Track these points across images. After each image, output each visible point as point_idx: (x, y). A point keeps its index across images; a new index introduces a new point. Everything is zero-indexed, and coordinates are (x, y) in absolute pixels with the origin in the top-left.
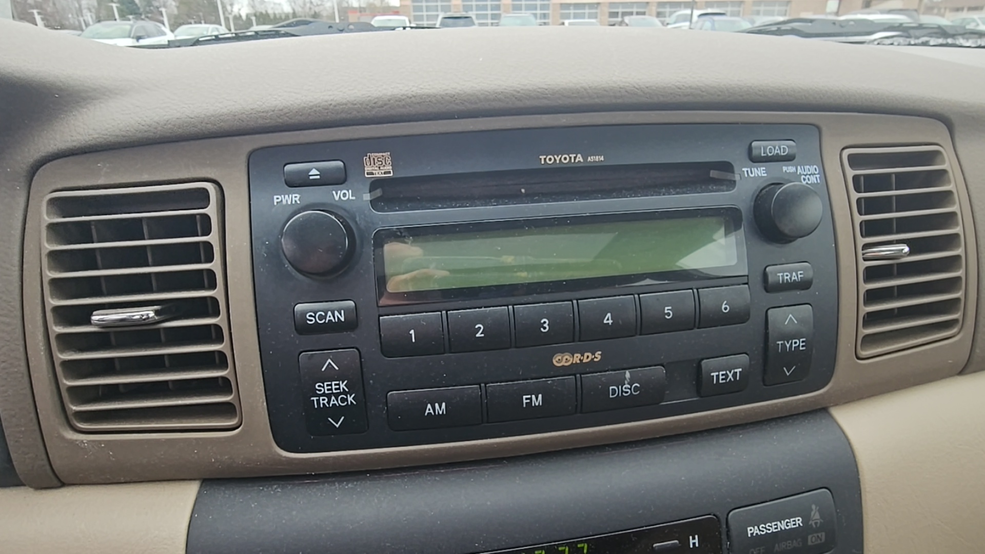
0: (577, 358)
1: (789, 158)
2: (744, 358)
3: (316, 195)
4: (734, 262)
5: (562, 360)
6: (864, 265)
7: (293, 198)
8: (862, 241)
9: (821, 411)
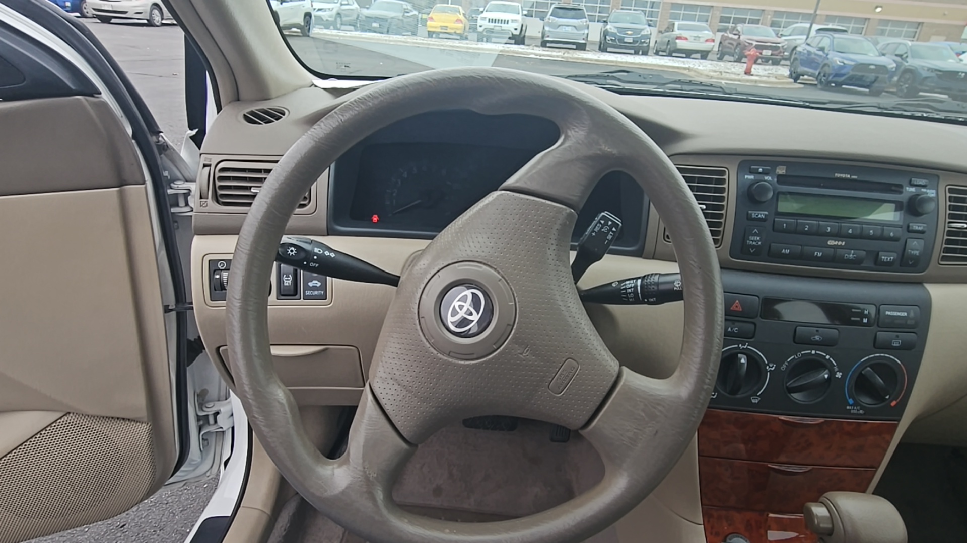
0: (836, 243)
1: (924, 186)
2: (895, 255)
3: (759, 177)
4: (897, 219)
5: (831, 243)
6: (947, 229)
7: (752, 177)
8: (948, 220)
9: (919, 283)
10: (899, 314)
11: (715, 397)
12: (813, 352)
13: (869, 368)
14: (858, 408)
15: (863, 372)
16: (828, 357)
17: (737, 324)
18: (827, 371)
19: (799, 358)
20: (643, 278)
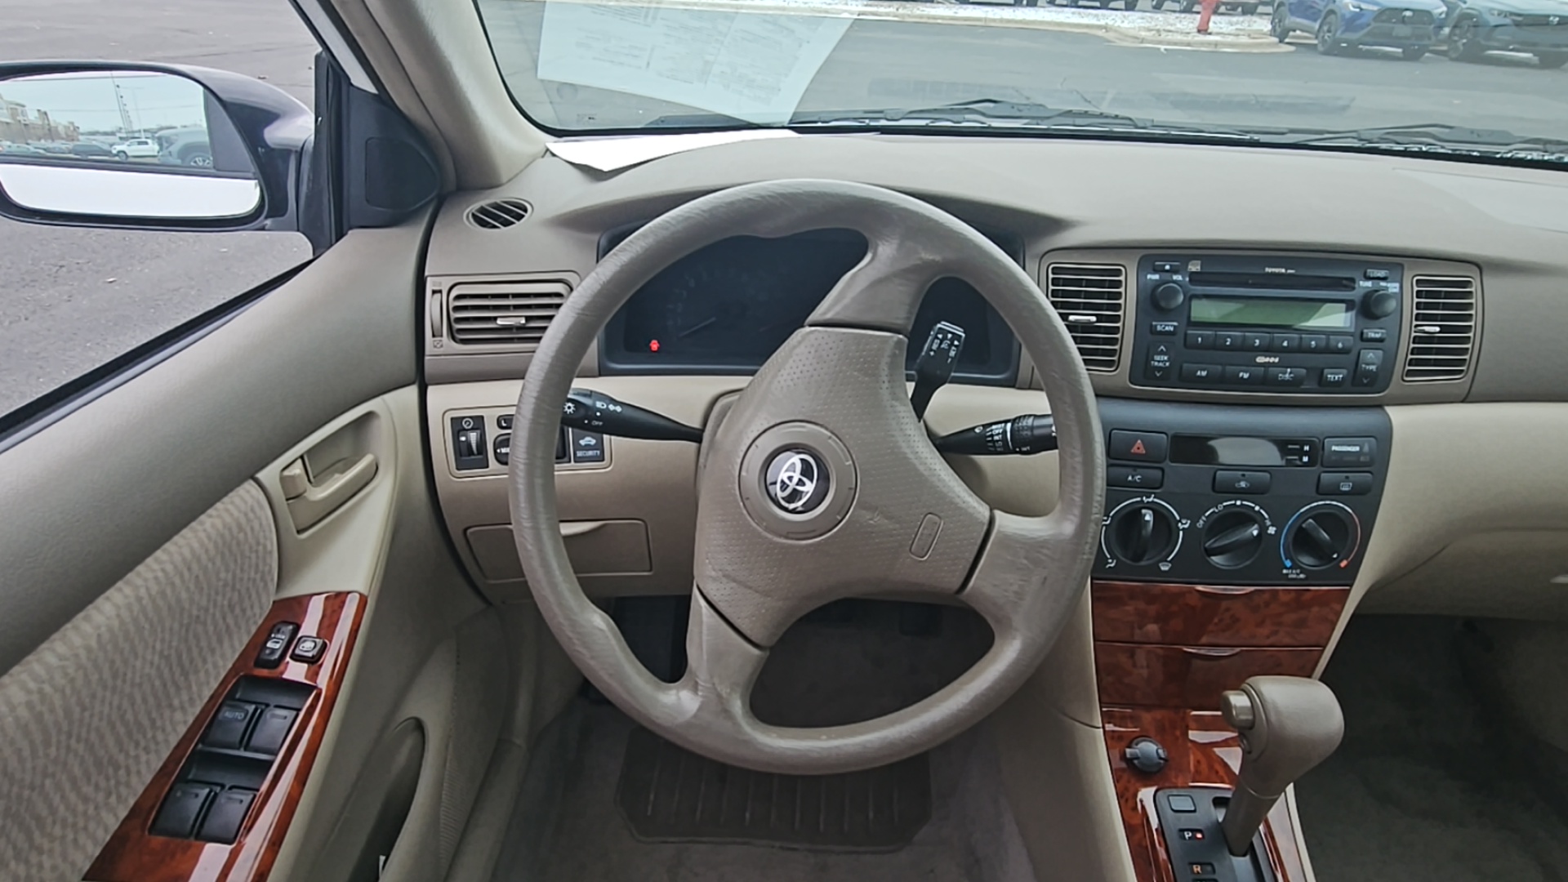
0: (1267, 360)
1: (1384, 279)
2: (1345, 371)
3: (1166, 276)
4: (1348, 325)
5: (1260, 360)
6: (1413, 334)
7: (1156, 277)
8: (1415, 323)
9: (1379, 406)
10: (1349, 449)
11: (1112, 566)
12: (1238, 503)
13: (1310, 520)
14: (1298, 571)
15: (1304, 526)
16: (1257, 508)
17: (1139, 470)
18: (1256, 526)
19: (1220, 511)
20: (1014, 421)
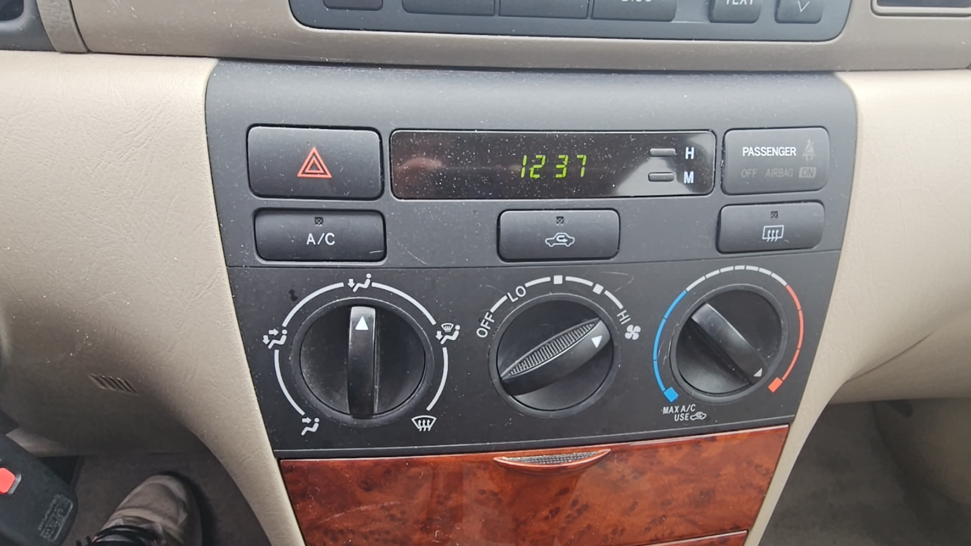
9: (825, 72)
10: (776, 152)
11: (314, 429)
12: (558, 280)
13: (708, 306)
14: (691, 407)
15: (695, 318)
16: (598, 289)
17: (328, 220)
18: (600, 325)
19: (521, 300)
